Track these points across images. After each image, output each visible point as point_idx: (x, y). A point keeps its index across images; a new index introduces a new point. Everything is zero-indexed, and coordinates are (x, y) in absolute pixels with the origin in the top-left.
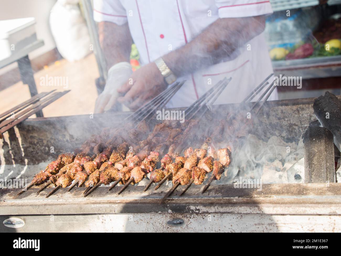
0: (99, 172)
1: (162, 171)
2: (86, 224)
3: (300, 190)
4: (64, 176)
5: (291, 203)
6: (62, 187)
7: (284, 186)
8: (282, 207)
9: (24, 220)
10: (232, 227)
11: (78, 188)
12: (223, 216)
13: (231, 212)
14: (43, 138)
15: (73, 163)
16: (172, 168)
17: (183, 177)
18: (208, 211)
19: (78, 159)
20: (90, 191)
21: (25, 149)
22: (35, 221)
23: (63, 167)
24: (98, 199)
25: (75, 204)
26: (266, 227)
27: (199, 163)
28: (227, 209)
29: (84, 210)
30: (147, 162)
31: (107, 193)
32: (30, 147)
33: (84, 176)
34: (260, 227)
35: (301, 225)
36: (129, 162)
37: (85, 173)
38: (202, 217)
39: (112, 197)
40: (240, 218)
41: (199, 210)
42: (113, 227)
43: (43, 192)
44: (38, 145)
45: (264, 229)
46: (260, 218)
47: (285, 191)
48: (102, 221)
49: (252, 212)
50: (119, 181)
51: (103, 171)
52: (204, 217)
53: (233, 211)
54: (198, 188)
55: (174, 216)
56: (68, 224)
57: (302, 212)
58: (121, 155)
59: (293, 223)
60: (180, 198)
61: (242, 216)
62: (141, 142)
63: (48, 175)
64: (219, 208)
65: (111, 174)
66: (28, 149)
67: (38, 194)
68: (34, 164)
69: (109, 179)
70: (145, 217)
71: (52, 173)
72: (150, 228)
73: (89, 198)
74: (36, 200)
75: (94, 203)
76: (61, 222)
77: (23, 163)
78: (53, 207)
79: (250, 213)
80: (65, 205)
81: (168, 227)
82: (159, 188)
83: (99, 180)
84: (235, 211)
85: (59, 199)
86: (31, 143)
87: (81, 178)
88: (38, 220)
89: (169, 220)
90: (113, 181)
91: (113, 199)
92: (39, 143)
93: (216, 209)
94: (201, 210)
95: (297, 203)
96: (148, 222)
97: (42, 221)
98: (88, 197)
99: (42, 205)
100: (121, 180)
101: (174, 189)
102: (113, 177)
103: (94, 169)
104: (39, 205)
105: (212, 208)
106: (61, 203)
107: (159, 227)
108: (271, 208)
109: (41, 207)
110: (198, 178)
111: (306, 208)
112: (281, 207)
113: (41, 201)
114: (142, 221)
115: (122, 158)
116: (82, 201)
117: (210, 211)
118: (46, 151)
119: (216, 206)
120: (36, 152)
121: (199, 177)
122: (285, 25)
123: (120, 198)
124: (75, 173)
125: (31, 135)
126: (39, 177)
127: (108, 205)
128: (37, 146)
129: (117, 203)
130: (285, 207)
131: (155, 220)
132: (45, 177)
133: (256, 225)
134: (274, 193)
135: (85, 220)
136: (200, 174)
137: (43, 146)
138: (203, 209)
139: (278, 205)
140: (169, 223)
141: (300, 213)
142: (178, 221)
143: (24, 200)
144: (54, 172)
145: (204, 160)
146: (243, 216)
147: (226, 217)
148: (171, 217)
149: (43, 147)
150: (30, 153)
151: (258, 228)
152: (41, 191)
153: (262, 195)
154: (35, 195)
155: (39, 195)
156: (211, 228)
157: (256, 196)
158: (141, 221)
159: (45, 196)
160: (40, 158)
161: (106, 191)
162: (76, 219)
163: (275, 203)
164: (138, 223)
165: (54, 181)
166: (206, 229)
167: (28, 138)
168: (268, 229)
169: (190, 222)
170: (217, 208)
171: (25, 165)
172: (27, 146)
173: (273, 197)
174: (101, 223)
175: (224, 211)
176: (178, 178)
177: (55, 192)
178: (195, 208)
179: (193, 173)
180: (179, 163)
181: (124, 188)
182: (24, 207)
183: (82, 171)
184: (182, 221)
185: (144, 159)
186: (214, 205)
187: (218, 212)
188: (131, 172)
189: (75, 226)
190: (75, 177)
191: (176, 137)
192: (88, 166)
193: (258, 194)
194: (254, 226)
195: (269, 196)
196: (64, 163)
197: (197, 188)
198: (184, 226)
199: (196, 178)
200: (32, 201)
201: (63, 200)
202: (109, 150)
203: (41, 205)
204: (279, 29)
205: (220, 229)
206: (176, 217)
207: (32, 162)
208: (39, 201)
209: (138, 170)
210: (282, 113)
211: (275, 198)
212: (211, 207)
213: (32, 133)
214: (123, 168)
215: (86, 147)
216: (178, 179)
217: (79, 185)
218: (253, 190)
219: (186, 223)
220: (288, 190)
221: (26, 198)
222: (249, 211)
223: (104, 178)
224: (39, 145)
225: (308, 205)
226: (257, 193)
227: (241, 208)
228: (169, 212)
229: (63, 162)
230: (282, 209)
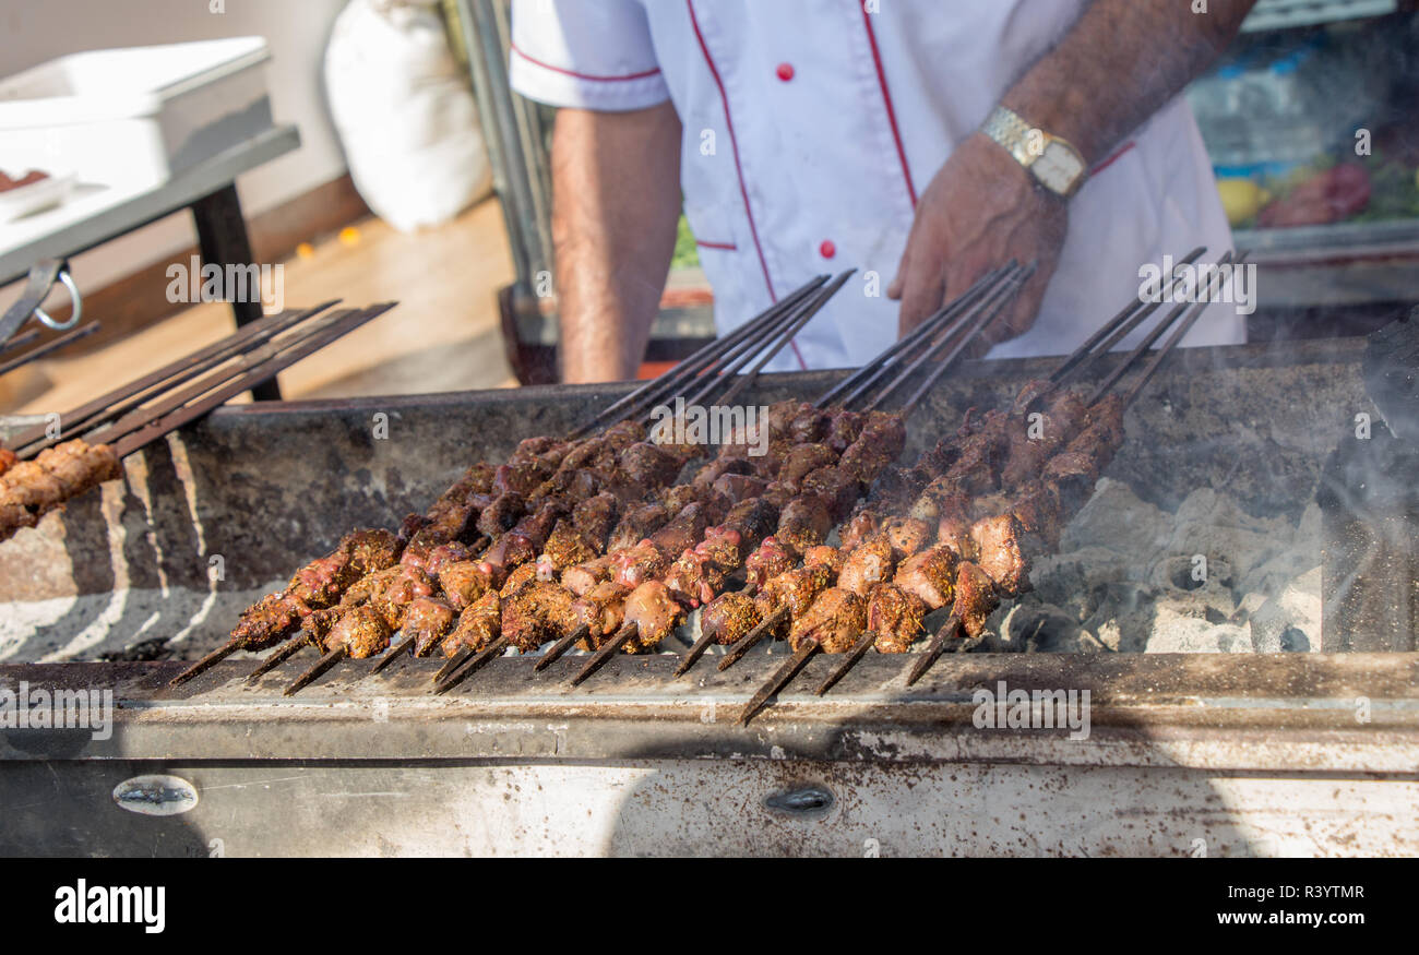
0: (500, 599)
1: (748, 599)
2: (441, 802)
3: (1303, 677)
4: (361, 612)
5: (1265, 725)
6: (349, 656)
7: (1235, 664)
8: (1229, 740)
9: (197, 783)
10: (1026, 822)
11: (413, 662)
12: (989, 778)
13: (1021, 759)
14: (282, 484)
15: (395, 567)
16: (788, 588)
17: (834, 624)
18: (931, 753)
19: (418, 553)
20: (459, 672)
21: (212, 527)
22: (240, 789)
23: (355, 582)
24: (491, 701)
25: (399, 718)
26: (1161, 824)
27: (898, 570)
28: (1005, 746)
29: (435, 743)
30: (690, 566)
31: (530, 679)
32: (230, 517)
33: (439, 616)
34: (1139, 822)
35: (1304, 819)
36: (620, 565)
37: (443, 605)
38: (906, 781)
39: (549, 695)
40: (1057, 784)
41: (892, 748)
42: (547, 818)
43: (275, 674)
44: (261, 512)
45: (1154, 832)
46: (1140, 789)
47: (1242, 682)
48: (505, 790)
49: (1105, 760)
50: (579, 636)
51: (516, 598)
52: (913, 780)
53: (1029, 755)
54: (893, 666)
55: (792, 775)
56: (369, 801)
57: (1308, 761)
58: (588, 539)
59: (1271, 811)
60: (817, 703)
61: (1065, 777)
62: (667, 493)
63: (296, 612)
64: (973, 742)
65: (548, 611)
66: (221, 527)
67: (255, 682)
68: (244, 585)
69: (540, 628)
70: (678, 777)
71: (311, 604)
72: (695, 824)
73: (455, 699)
74: (248, 704)
75: (474, 718)
76: (345, 794)
77: (200, 584)
78: (313, 729)
79: (1099, 763)
80: (362, 724)
81: (770, 817)
82: (734, 662)
83: (496, 633)
84: (1040, 754)
85: (338, 701)
86: (233, 502)
87: (426, 622)
88: (250, 783)
89: (771, 790)
90: (555, 639)
91: (551, 703)
92: (267, 502)
93: (963, 745)
94: (903, 748)
95: (1289, 726)
96: (690, 796)
97: (267, 787)
98: (452, 695)
99: (268, 722)
100: (585, 633)
101: (794, 667)
102: (555, 620)
103: (479, 591)
104: (257, 724)
105: (947, 740)
106: (344, 715)
107: (733, 820)
108: (1185, 742)
109: (264, 732)
110: (895, 629)
111: (1323, 744)
112: (1224, 740)
113: (265, 706)
114: (667, 791)
115: (590, 551)
116: (429, 710)
117: (938, 754)
118: (293, 536)
119: (961, 732)
120: (255, 538)
121: (898, 623)
122: (1260, 90)
123: (581, 700)
124: (402, 606)
125: (234, 469)
126: (260, 619)
127: (532, 726)
128: (256, 513)
129: (565, 718)
130: (1242, 740)
131: (717, 788)
132: (285, 619)
133: (1120, 814)
134: (1195, 687)
135: (437, 787)
136: (901, 614)
137: (279, 515)
138: (910, 745)
139: (1211, 733)
140: (773, 802)
141: (1298, 767)
142: (810, 795)
143: (199, 704)
144: (322, 600)
145: (920, 559)
146: (1069, 778)
147: (1002, 782)
148: (779, 779)
149: (282, 520)
150: (228, 541)
151: (1131, 826)
152: (266, 669)
153: (1150, 693)
154: (243, 686)
155: (258, 686)
156: (940, 826)
157: (1123, 697)
158: (659, 792)
159: (283, 689)
160: (267, 564)
161: (524, 673)
162: (401, 781)
163: (1200, 725)
164: (647, 803)
165: (319, 633)
166: (919, 829)
167: (224, 483)
168: (1169, 832)
169: (855, 801)
170: (967, 742)
171: (208, 591)
172: (219, 515)
173: (1192, 701)
174: (502, 799)
175: (991, 757)
176: (811, 626)
177: (324, 675)
178: (878, 742)
179: (874, 609)
180: (817, 571)
181: (596, 663)
182: (198, 731)
183: (432, 595)
184: (825, 796)
185: (678, 556)
186: (955, 729)
187: (969, 756)
188: (624, 602)
189: (396, 811)
190: (403, 619)
191: (812, 475)
192: (456, 577)
193: (1132, 690)
194: (1115, 817)
195: (1176, 700)
196: (363, 568)
197: (886, 666)
198: (834, 815)
199: (885, 628)
200: (232, 708)
201: (353, 704)
202: (541, 520)
203: (264, 721)
204: (1232, 105)
205: (975, 830)
206: (803, 778)
207: (237, 580)
208: (256, 706)
209: (656, 595)
210: (1236, 399)
211: (1199, 704)
212: (942, 736)
213: (241, 464)
214: (596, 587)
215: (450, 509)
216: (812, 631)
217: (419, 650)
218: (1113, 677)
219: (841, 804)
220: (1254, 677)
221: (208, 694)
222: (1093, 756)
223: (519, 623)
224: (267, 512)
225: (1332, 732)
226: (1129, 687)
227: (1061, 742)
228: (773, 756)
229: (359, 563)
230: (1226, 749)
